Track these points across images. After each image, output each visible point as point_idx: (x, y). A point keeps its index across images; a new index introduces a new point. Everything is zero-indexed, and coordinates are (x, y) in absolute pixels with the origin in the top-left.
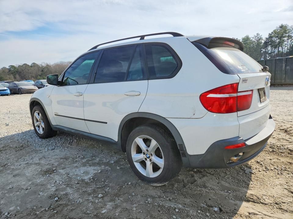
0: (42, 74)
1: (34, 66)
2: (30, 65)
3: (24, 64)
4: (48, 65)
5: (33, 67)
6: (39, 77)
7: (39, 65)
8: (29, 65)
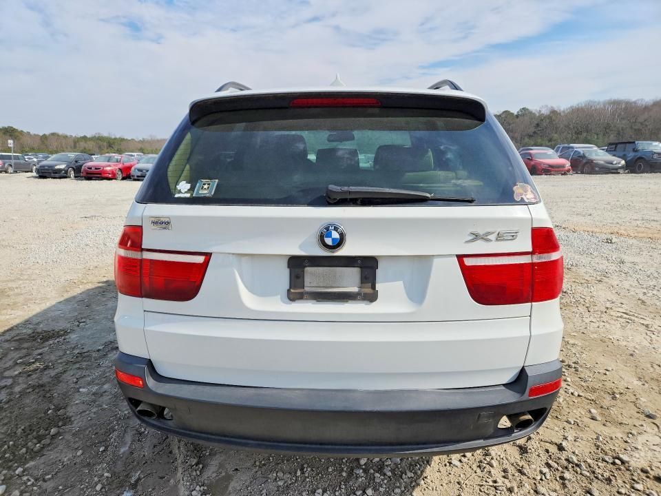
0: (535, 133)
1: (523, 115)
2: (516, 113)
3: (506, 112)
4: (554, 112)
5: (520, 118)
6: (527, 140)
7: (534, 112)
8: (513, 114)
